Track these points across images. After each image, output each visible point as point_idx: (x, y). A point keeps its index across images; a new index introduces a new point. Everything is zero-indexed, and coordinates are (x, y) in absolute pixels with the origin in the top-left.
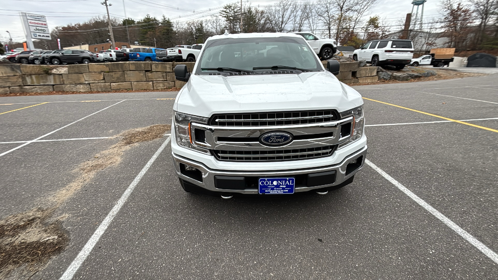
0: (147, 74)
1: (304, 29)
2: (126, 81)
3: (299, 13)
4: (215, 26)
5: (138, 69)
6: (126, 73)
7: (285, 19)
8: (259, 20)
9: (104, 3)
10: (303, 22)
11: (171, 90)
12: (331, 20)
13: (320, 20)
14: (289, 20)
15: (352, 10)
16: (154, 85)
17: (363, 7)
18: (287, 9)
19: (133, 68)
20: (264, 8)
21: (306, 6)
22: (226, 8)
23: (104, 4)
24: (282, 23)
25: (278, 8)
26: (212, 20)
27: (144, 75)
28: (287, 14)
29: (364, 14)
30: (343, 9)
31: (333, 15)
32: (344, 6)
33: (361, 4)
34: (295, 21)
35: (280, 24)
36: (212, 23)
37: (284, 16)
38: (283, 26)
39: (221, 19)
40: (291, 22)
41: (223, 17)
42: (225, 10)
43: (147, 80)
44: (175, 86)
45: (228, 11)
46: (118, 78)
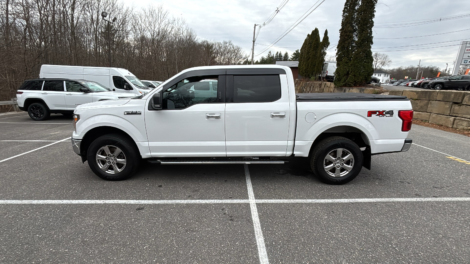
0: (453, 107)
2: (427, 111)
5: (445, 100)
6: (431, 103)
16: (455, 122)
19: (440, 97)
27: (449, 107)
43: (450, 115)
46: (422, 107)
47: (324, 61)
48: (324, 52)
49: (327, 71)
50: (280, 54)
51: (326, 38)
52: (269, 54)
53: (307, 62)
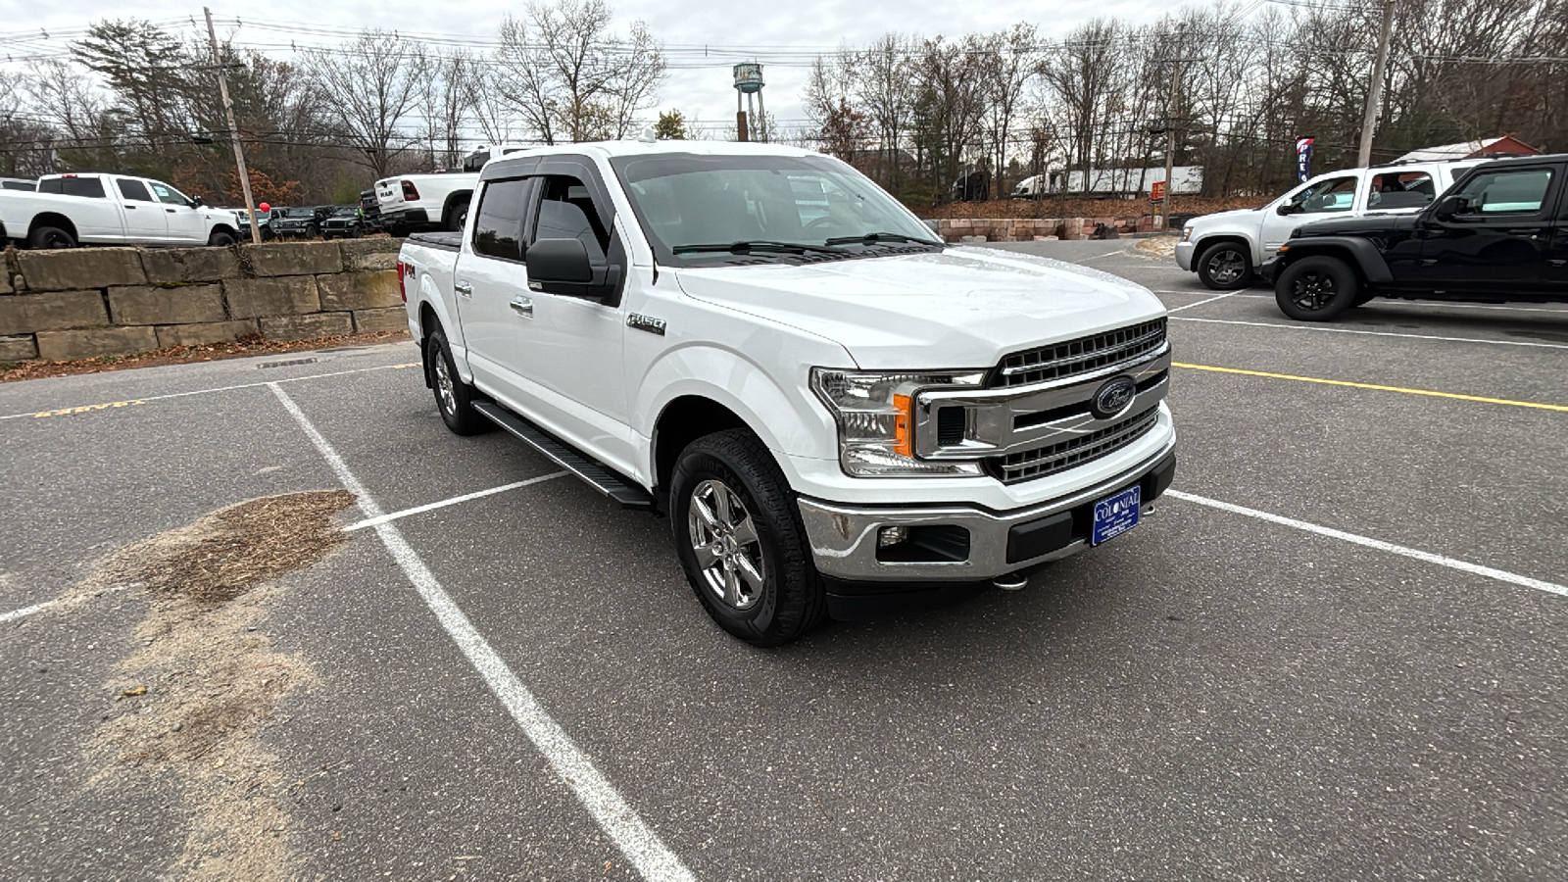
1: (465, 136)
3: (440, 85)
4: (56, 104)
7: (390, 101)
8: (278, 95)
10: (457, 113)
11: (19, 372)
12: (548, 112)
13: (515, 110)
14: (407, 104)
15: (605, 91)
17: (631, 82)
18: (394, 68)
21: (457, 62)
22: (101, 34)
24: (383, 111)
25: (355, 61)
26: (37, 79)
28: (396, 84)
29: (641, 102)
30: (578, 84)
31: (554, 98)
32: (579, 77)
33: (626, 76)
34: (431, 108)
35: (377, 114)
36: (37, 90)
37: (385, 89)
38: (388, 121)
39: (87, 76)
40: (416, 111)
41: (94, 68)
42: (97, 41)
44: (38, 356)
45: (116, 47)
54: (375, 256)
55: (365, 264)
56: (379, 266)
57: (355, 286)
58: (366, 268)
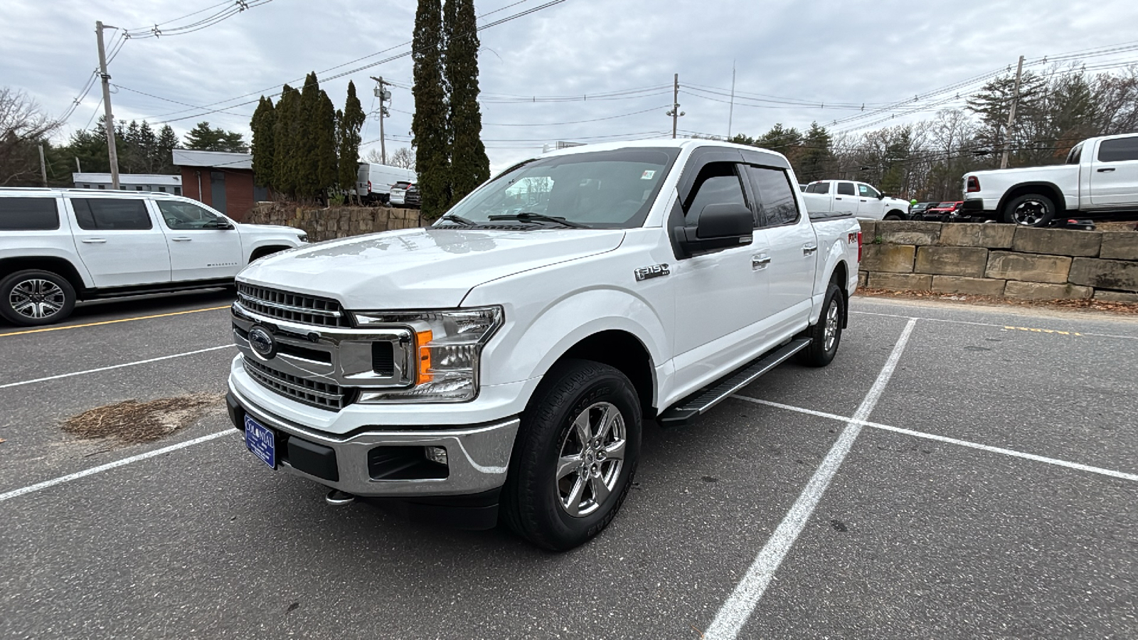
4: (945, 137)
9: (672, 112)
20: (1125, 69)
22: (991, 88)
23: (672, 114)
26: (940, 123)
36: (938, 130)
39: (970, 117)
41: (977, 111)
42: (988, 92)
45: (998, 94)
47: (359, 157)
48: (354, 135)
49: (369, 182)
50: (145, 128)
51: (353, 102)
52: (100, 125)
53: (307, 156)
54: (902, 234)
55: (892, 239)
56: (902, 241)
57: (877, 254)
58: (891, 242)
